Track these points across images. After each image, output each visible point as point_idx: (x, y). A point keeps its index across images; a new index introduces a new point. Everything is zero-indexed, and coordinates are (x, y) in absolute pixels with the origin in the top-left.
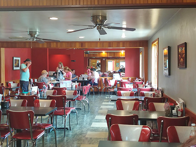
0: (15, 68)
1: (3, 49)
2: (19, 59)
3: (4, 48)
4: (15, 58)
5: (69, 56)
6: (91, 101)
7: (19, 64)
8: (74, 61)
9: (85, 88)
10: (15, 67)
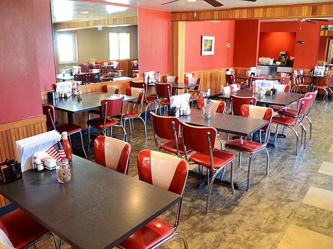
0: (204, 53)
1: (182, 24)
2: (213, 38)
3: (184, 22)
4: (204, 38)
5: (294, 34)
6: (321, 116)
7: (211, 46)
8: (301, 42)
9: (303, 102)
10: (205, 50)
